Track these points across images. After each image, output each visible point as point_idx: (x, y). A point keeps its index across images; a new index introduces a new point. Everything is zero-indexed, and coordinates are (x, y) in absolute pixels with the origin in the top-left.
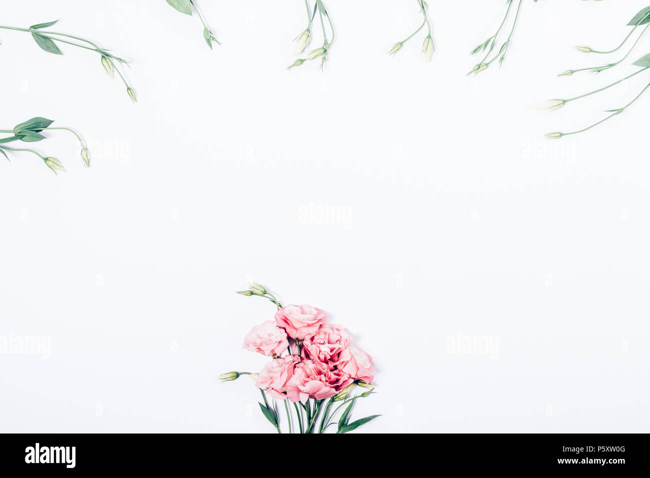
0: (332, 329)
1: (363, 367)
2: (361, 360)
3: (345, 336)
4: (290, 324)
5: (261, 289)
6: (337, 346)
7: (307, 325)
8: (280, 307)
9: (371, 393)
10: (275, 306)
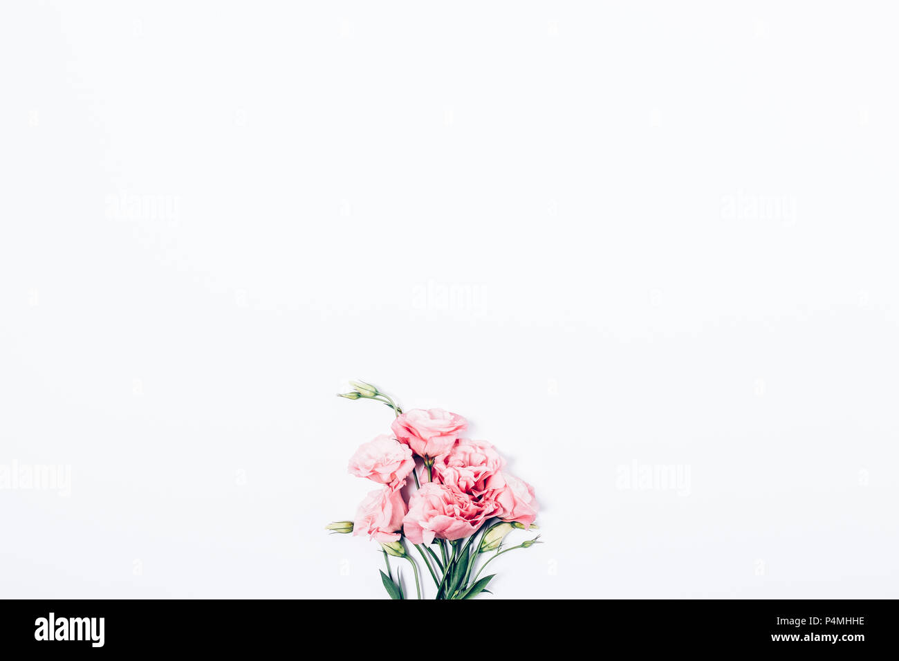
0: (474, 447)
1: (522, 501)
2: (519, 492)
3: (492, 456)
4: (417, 435)
5: (371, 389)
6: (483, 469)
7: (439, 434)
8: (399, 413)
9: (534, 542)
10: (393, 412)
